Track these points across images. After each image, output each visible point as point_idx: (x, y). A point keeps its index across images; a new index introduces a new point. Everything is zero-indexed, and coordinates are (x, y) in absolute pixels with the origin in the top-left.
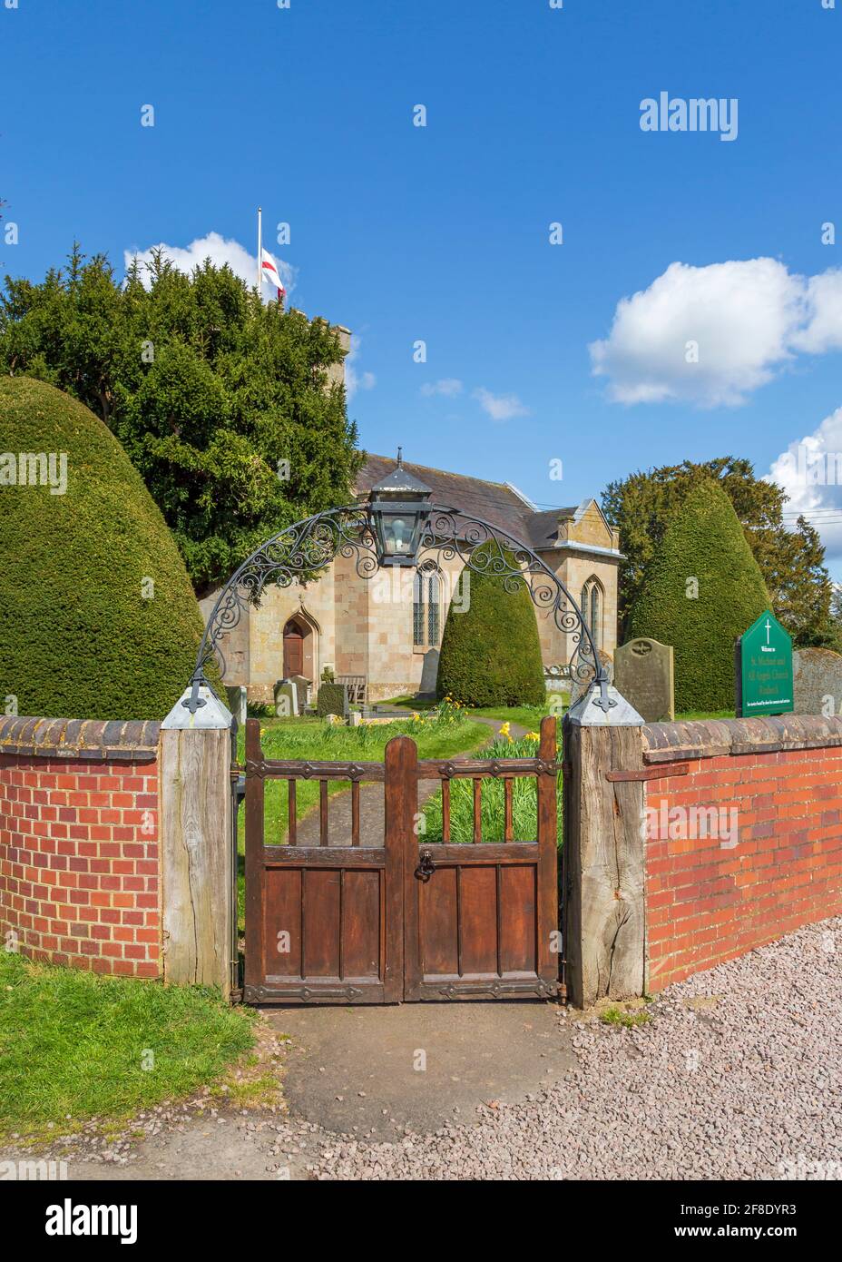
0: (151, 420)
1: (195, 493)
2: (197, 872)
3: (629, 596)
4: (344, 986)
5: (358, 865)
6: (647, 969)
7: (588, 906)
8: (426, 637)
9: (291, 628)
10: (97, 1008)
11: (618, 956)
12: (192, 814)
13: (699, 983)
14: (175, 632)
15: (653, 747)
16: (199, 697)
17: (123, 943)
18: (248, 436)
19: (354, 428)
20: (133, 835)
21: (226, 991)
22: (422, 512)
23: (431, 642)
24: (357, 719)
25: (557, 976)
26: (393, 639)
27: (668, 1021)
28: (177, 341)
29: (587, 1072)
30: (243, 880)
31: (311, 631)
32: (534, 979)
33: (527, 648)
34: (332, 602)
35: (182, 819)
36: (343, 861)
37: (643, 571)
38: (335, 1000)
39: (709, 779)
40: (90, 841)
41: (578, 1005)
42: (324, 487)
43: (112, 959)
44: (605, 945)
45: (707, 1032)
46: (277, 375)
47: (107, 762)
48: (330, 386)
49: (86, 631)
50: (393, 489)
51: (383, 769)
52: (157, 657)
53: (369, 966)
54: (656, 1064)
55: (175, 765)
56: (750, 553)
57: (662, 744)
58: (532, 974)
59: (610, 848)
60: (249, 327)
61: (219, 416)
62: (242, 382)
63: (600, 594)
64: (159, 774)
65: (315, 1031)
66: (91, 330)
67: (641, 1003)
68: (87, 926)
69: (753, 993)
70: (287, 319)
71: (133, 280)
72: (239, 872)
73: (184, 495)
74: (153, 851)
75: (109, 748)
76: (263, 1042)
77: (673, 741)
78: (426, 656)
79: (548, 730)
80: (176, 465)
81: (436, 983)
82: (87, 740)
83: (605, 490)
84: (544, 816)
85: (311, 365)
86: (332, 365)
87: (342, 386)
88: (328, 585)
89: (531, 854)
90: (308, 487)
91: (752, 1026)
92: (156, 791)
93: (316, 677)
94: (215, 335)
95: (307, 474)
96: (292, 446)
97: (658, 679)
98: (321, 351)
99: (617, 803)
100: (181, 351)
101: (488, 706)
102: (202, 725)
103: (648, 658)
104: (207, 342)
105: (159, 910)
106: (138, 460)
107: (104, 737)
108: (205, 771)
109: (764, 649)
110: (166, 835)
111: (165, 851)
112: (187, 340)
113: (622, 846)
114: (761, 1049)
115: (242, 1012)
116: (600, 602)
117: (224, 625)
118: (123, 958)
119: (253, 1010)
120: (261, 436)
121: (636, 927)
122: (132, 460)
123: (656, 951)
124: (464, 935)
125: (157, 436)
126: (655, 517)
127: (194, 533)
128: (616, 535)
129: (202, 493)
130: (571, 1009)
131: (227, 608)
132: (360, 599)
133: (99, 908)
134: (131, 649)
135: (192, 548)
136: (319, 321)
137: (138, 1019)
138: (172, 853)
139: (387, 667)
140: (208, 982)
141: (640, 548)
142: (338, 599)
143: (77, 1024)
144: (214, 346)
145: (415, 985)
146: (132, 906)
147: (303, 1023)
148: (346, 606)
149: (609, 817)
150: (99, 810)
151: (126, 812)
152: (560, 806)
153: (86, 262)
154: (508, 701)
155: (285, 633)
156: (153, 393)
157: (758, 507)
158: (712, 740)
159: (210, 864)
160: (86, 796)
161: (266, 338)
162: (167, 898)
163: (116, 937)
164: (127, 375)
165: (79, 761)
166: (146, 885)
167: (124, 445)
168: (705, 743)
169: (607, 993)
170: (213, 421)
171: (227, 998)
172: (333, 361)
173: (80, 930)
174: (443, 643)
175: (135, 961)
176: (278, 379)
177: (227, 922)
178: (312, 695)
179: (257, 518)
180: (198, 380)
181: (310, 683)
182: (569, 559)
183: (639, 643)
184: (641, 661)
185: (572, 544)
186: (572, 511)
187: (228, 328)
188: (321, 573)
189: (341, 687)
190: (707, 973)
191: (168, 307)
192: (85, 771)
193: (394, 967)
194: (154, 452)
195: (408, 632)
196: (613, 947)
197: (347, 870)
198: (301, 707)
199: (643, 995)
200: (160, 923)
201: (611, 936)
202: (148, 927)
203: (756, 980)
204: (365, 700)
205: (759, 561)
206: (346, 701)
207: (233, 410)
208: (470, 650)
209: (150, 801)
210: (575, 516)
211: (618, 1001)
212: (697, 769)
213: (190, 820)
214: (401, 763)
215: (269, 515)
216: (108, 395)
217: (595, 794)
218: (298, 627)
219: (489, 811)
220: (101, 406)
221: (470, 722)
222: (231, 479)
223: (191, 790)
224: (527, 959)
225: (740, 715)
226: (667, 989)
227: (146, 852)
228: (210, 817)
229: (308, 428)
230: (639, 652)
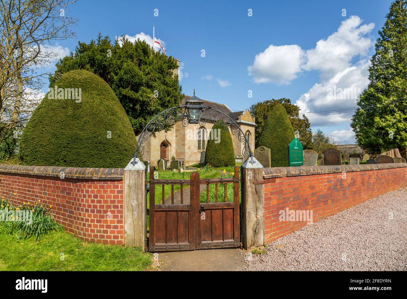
0: (122, 83)
1: (135, 105)
2: (135, 213)
3: (258, 136)
4: (179, 245)
5: (183, 210)
6: (265, 237)
7: (248, 220)
8: (202, 147)
9: (163, 145)
10: (104, 255)
11: (257, 234)
12: (133, 196)
13: (279, 241)
14: (128, 144)
15: (266, 174)
16: (136, 161)
17: (112, 235)
18: (150, 89)
19: (181, 87)
20: (115, 202)
21: (144, 248)
22: (201, 108)
23: (203, 149)
24: (182, 170)
25: (240, 241)
26: (192, 148)
27: (271, 252)
28: (129, 61)
29: (249, 267)
30: (149, 216)
31: (168, 146)
32: (233, 242)
33: (230, 150)
34: (175, 137)
35: (130, 197)
36: (178, 208)
37: (262, 129)
38: (176, 250)
39: (281, 183)
40: (102, 204)
41: (246, 249)
42: (172, 104)
43: (109, 240)
44: (253, 231)
45: (282, 255)
46: (159, 72)
47: (108, 180)
48: (174, 75)
49: (102, 144)
50: (192, 101)
51: (190, 181)
52: (123, 152)
53: (186, 240)
54: (268, 264)
55: (128, 181)
56: (291, 124)
57: (268, 174)
58: (233, 240)
59: (254, 203)
60: (150, 58)
61: (142, 83)
62: (149, 73)
63: (250, 135)
64: (124, 184)
65: (170, 259)
66: (104, 57)
67: (263, 247)
68: (101, 230)
69: (294, 244)
70: (162, 56)
71: (116, 44)
72: (147, 214)
73: (131, 106)
74: (122, 207)
75: (108, 176)
76: (155, 263)
77: (271, 173)
78: (202, 153)
79: (237, 170)
80: (129, 97)
81: (205, 244)
82: (102, 174)
83: (251, 107)
84: (236, 194)
85: (169, 69)
86: (175, 69)
87: (178, 75)
88: (173, 133)
89: (232, 205)
90: (168, 104)
91: (294, 253)
92: (123, 189)
93: (170, 159)
94: (141, 60)
95: (167, 100)
96: (163, 92)
97: (266, 158)
98: (171, 65)
99: (256, 190)
100: (131, 64)
101: (219, 167)
102: (137, 169)
103: (264, 152)
104: (138, 62)
105: (123, 224)
106: (118, 95)
107: (107, 173)
108: (137, 183)
109: (295, 148)
110: (125, 202)
111: (125, 207)
112: (132, 61)
113: (257, 202)
114: (297, 259)
115: (148, 254)
116: (250, 138)
117: (143, 140)
118: (112, 239)
119: (151, 253)
120: (154, 89)
121: (262, 226)
122: (116, 95)
123: (267, 233)
124: (213, 230)
125: (123, 88)
126: (265, 114)
127: (134, 117)
128: (254, 119)
129: (137, 105)
130: (244, 250)
131: (144, 135)
132: (182, 136)
133: (105, 224)
134: (115, 149)
135: (134, 121)
136: (171, 57)
137: (116, 257)
138: (127, 207)
139: (190, 156)
140: (138, 245)
141: (261, 123)
142: (176, 136)
143: (98, 260)
144: (140, 63)
145: (199, 244)
146: (115, 224)
147: (166, 257)
148: (179, 138)
149: (254, 194)
150: (105, 195)
151: (113, 195)
152: (240, 192)
153: (103, 38)
154: (225, 165)
155: (161, 146)
156: (122, 76)
157: (292, 112)
158: (282, 172)
159: (139, 210)
160: (101, 191)
161: (156, 61)
162: (126, 221)
163: (110, 233)
164: (114, 71)
165: (100, 180)
166: (119, 217)
167: (114, 91)
168: (280, 173)
169: (254, 245)
170: (140, 84)
171: (144, 250)
172: (175, 68)
173: (99, 231)
174: (206, 149)
175: (116, 240)
176: (159, 73)
177: (144, 227)
178: (169, 164)
179: (153, 112)
180: (136, 73)
181: (168, 160)
182: (241, 125)
183: (261, 148)
184: (262, 153)
185: (242, 121)
186: (242, 112)
187: (144, 58)
188: (171, 129)
189: (177, 161)
190: (281, 238)
191: (127, 52)
192: (101, 183)
193: (193, 239)
194: (122, 93)
195: (196, 146)
196: (255, 232)
197: (179, 211)
198: (166, 168)
199: (264, 245)
200: (123, 229)
201: (255, 228)
202: (120, 230)
203: (295, 240)
204: (184, 165)
205: (293, 127)
206: (179, 165)
207: (146, 81)
208: (214, 151)
209: (121, 192)
210: (243, 114)
211: (257, 247)
212: (278, 181)
213: (133, 197)
214: (195, 179)
215: (157, 111)
216: (109, 76)
217: (250, 188)
218: (165, 144)
219: (220, 194)
220: (107, 80)
221: (214, 171)
222: (145, 101)
223: (133, 188)
224: (231, 236)
225: (289, 166)
226: (270, 243)
227: (119, 207)
228: (139, 196)
229: (168, 87)
230: (261, 150)
